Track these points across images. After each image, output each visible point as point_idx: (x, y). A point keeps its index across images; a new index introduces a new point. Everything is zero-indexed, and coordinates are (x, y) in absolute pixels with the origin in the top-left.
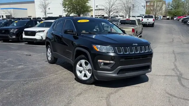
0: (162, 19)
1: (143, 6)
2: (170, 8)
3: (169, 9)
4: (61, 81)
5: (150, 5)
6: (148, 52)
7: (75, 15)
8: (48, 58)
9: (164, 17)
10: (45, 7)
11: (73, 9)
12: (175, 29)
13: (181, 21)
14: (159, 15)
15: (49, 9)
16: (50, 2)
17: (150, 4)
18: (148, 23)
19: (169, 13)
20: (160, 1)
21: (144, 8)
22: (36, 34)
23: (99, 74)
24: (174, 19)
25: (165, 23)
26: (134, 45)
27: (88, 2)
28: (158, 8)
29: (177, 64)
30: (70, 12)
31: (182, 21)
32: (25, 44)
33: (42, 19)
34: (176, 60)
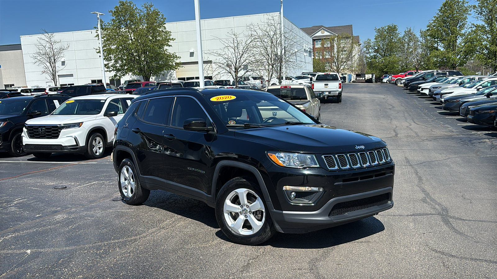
0: (353, 82)
1: (305, 51)
2: (372, 54)
3: (368, 55)
4: (185, 242)
5: (324, 49)
6: (386, 163)
7: (135, 77)
8: (124, 191)
9: (358, 75)
10: (52, 58)
11: (129, 61)
12: (393, 107)
13: (402, 85)
14: (346, 72)
15: (63, 63)
16: (66, 46)
17: (323, 44)
18: (327, 93)
19: (371, 66)
20: (347, 38)
21: (310, 56)
22: (61, 134)
23: (287, 219)
24: (382, 80)
25: (364, 92)
26: (357, 147)
27: (169, 44)
28: (343, 54)
29: (427, 187)
30: (122, 70)
31: (406, 85)
32: (29, 160)
33: (47, 91)
34: (420, 179)
